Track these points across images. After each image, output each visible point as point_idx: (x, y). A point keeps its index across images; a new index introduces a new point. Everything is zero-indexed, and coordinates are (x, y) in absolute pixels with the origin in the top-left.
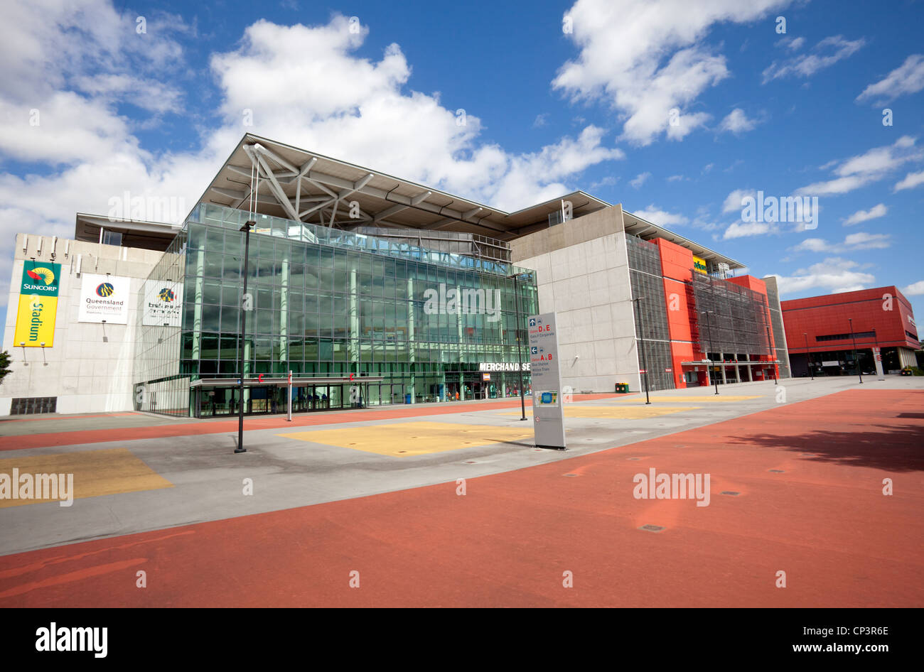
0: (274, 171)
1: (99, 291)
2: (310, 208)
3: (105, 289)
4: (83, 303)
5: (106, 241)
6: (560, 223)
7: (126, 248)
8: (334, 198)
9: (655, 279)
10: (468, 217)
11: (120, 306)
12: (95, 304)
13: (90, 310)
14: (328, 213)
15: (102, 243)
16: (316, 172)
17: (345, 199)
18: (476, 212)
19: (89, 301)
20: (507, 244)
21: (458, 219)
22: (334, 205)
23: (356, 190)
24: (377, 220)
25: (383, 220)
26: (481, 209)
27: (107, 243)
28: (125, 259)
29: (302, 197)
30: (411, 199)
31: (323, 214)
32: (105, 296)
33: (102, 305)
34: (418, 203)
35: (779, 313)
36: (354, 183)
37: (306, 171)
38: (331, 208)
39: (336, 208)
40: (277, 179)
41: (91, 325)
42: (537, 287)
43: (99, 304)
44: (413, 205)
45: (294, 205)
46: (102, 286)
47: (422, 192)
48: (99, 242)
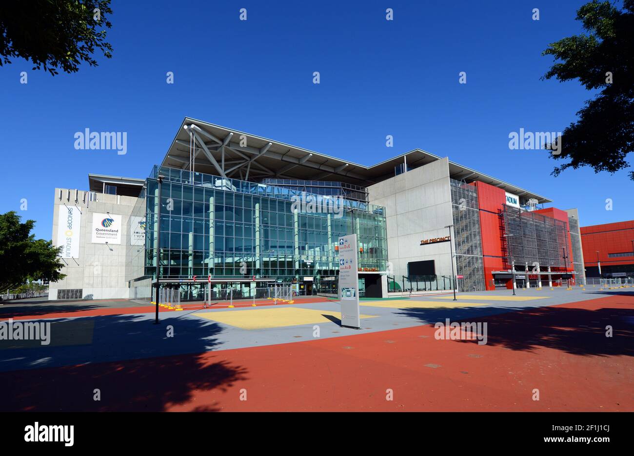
0: (206, 143)
1: (103, 224)
2: (232, 167)
3: (106, 222)
4: (94, 232)
5: (106, 192)
6: (403, 172)
7: (119, 196)
8: (248, 160)
9: (473, 211)
10: (340, 171)
11: (116, 233)
12: (101, 232)
13: (99, 235)
14: (244, 170)
15: (105, 193)
16: (234, 142)
17: (255, 160)
18: (344, 167)
19: (98, 230)
20: (366, 189)
21: (332, 173)
22: (248, 165)
23: (262, 154)
24: (278, 175)
25: (282, 175)
26: (347, 165)
27: (107, 193)
28: (119, 203)
29: (226, 160)
30: (299, 159)
31: (242, 172)
32: (107, 226)
33: (105, 232)
34: (304, 162)
35: (577, 236)
36: (260, 149)
37: (227, 142)
38: (246, 167)
39: (249, 167)
40: (208, 148)
41: (99, 245)
42: (385, 218)
43: (103, 232)
44: (301, 163)
45: (221, 166)
46: (105, 220)
47: (306, 154)
48: (102, 193)
